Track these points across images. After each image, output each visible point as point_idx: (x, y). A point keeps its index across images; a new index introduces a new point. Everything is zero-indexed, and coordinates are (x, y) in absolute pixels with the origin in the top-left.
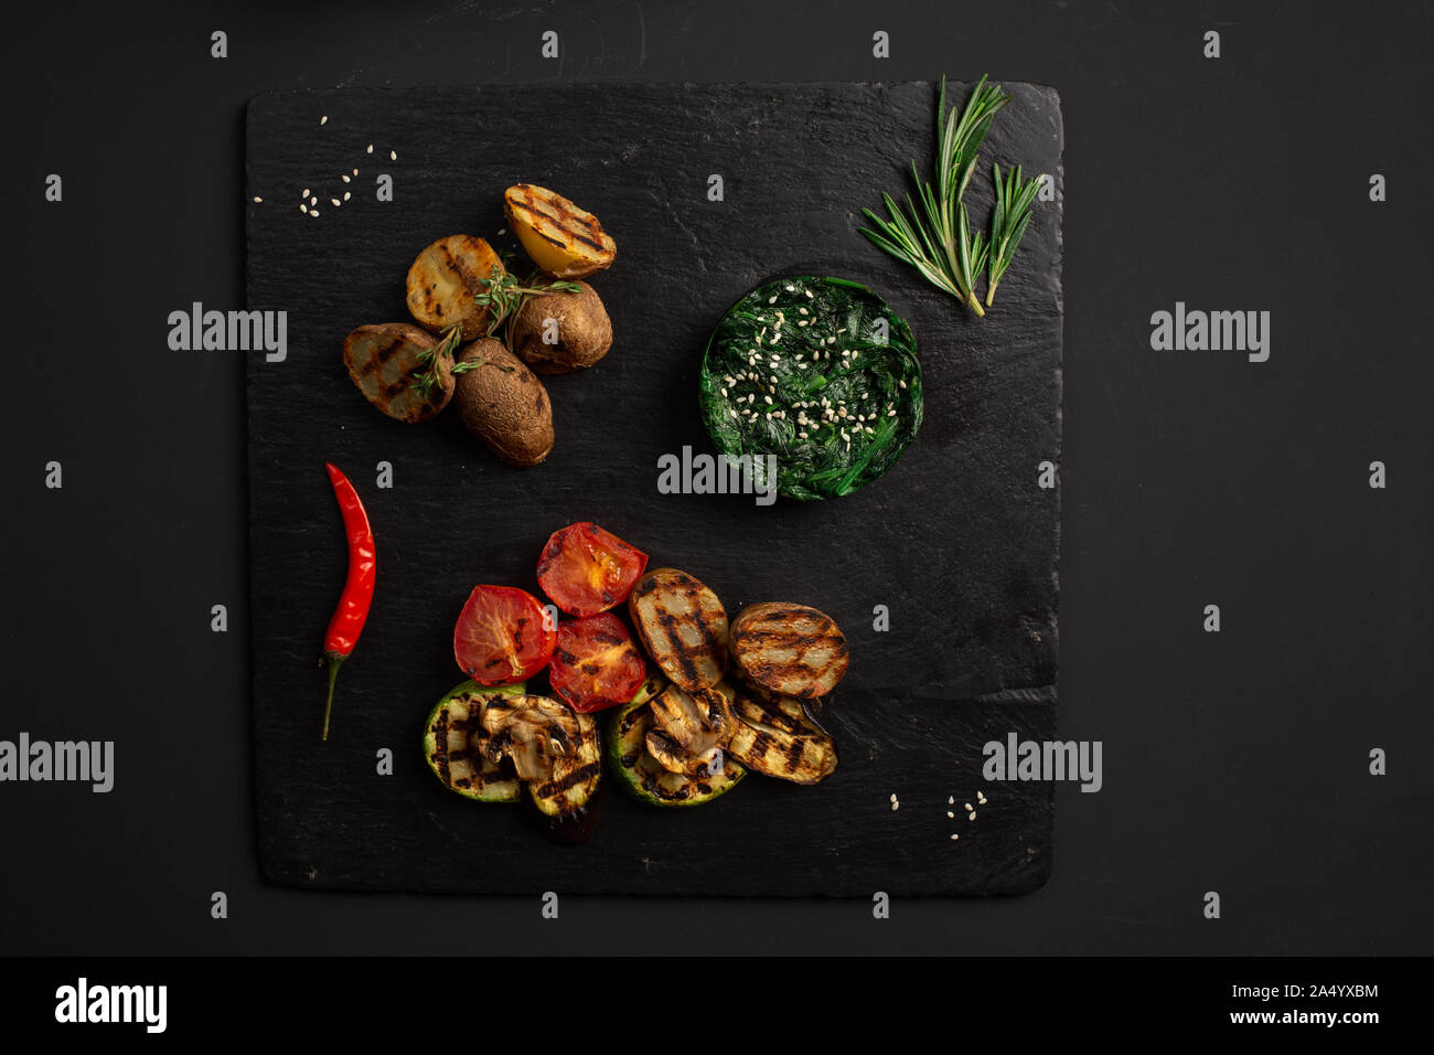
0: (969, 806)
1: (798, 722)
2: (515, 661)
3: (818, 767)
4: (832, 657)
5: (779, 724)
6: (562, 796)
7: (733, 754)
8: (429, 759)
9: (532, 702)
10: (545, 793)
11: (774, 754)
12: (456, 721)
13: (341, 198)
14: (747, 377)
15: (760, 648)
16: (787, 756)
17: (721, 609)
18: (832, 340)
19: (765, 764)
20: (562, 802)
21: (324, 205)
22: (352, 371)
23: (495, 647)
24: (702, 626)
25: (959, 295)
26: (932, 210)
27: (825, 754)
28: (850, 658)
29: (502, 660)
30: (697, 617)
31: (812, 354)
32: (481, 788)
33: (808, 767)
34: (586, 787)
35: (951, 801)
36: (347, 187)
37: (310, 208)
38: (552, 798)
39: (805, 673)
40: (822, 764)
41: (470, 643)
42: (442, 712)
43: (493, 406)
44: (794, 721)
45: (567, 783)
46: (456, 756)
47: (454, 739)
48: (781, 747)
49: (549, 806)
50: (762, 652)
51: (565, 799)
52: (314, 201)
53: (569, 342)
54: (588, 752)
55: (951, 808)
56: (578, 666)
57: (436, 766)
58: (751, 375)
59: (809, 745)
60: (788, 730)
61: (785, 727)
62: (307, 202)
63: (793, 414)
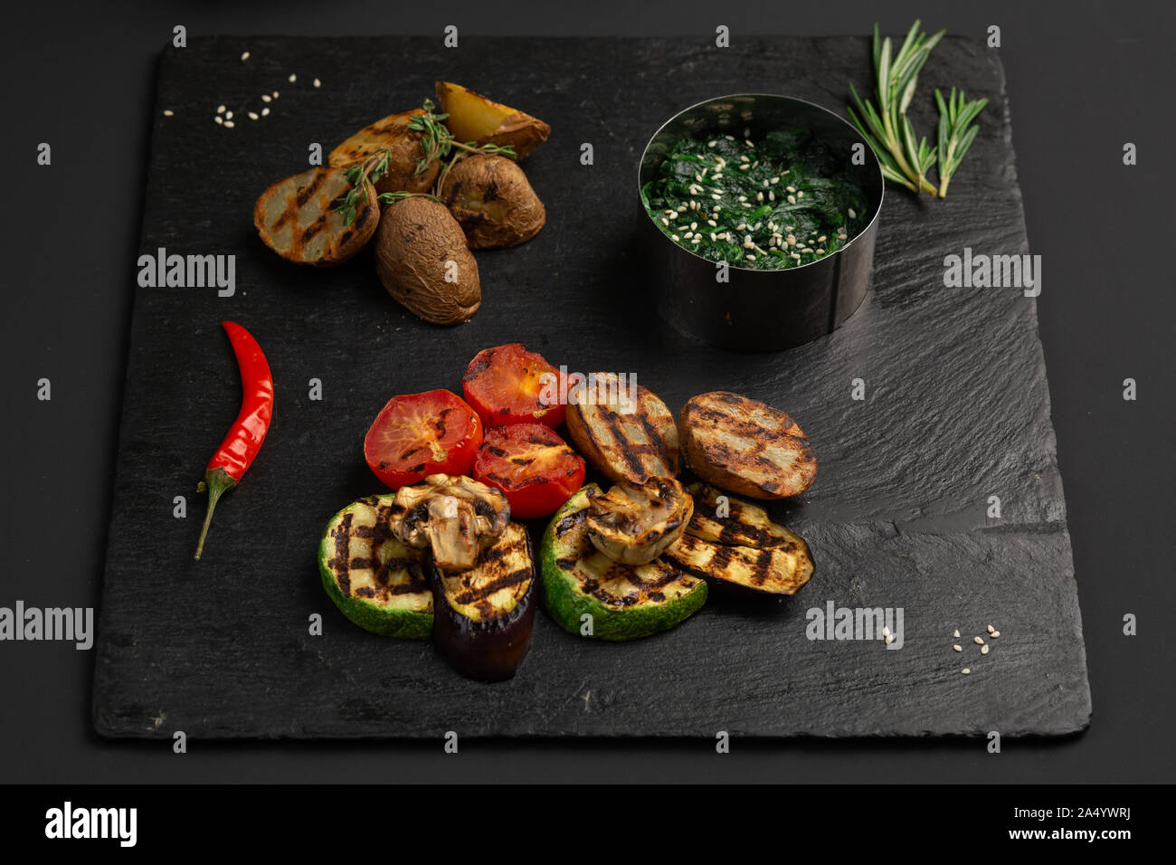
0: (979, 640)
1: (764, 532)
2: (435, 446)
3: (791, 578)
4: (798, 460)
5: (742, 537)
6: (485, 602)
7: (689, 565)
8: (326, 564)
9: (454, 480)
10: (465, 600)
11: (738, 566)
12: (360, 528)
13: (259, 114)
14: (689, 208)
15: (714, 427)
16: (753, 569)
17: (669, 414)
18: (775, 180)
19: (729, 574)
20: (485, 608)
21: (240, 119)
22: (262, 231)
23: (413, 440)
24: (650, 429)
25: (909, 184)
26: (873, 118)
27: (798, 563)
28: (818, 464)
29: (421, 448)
30: (642, 417)
31: (755, 196)
32: (387, 599)
33: (780, 579)
34: (515, 592)
35: (957, 634)
36: (266, 105)
37: (225, 119)
38: (472, 604)
39: (767, 467)
40: (796, 574)
41: (384, 444)
42: (345, 516)
43: (420, 228)
44: (759, 531)
45: (492, 589)
46: (359, 564)
47: (358, 547)
48: (746, 560)
49: (471, 611)
50: (717, 431)
51: (488, 605)
52: (230, 115)
53: (503, 185)
54: (518, 561)
55: (957, 641)
56: (509, 459)
57: (334, 573)
58: (693, 203)
59: (777, 554)
60: (753, 542)
61: (748, 540)
62: (223, 116)
63: (739, 236)
